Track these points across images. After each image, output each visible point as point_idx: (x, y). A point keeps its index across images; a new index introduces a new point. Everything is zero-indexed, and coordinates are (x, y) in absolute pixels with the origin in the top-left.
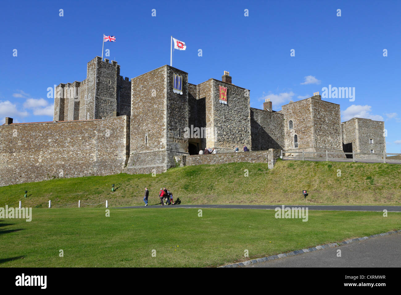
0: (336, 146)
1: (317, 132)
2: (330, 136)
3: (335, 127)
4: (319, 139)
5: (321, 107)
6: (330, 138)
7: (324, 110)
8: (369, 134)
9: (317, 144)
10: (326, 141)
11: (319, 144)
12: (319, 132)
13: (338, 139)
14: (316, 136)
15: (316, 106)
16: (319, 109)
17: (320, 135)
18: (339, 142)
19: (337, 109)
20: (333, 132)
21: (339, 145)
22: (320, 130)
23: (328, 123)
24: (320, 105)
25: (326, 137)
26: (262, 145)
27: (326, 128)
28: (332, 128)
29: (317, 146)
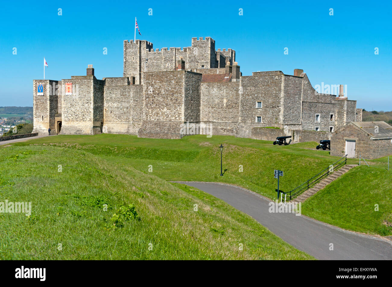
0: (174, 118)
1: (149, 105)
2: (165, 108)
3: (173, 98)
4: (150, 112)
5: (155, 79)
6: (165, 110)
7: (159, 82)
8: (256, 95)
9: (147, 118)
10: (161, 113)
11: (150, 117)
12: (151, 105)
13: (177, 110)
14: (147, 109)
15: (148, 79)
16: (152, 82)
17: (152, 108)
18: (179, 112)
19: (179, 76)
20: (171, 103)
21: (179, 116)
22: (152, 103)
23: (164, 95)
24: (154, 77)
25: (160, 110)
26: (133, 116)
27: (162, 100)
28: (169, 98)
29: (147, 119)
